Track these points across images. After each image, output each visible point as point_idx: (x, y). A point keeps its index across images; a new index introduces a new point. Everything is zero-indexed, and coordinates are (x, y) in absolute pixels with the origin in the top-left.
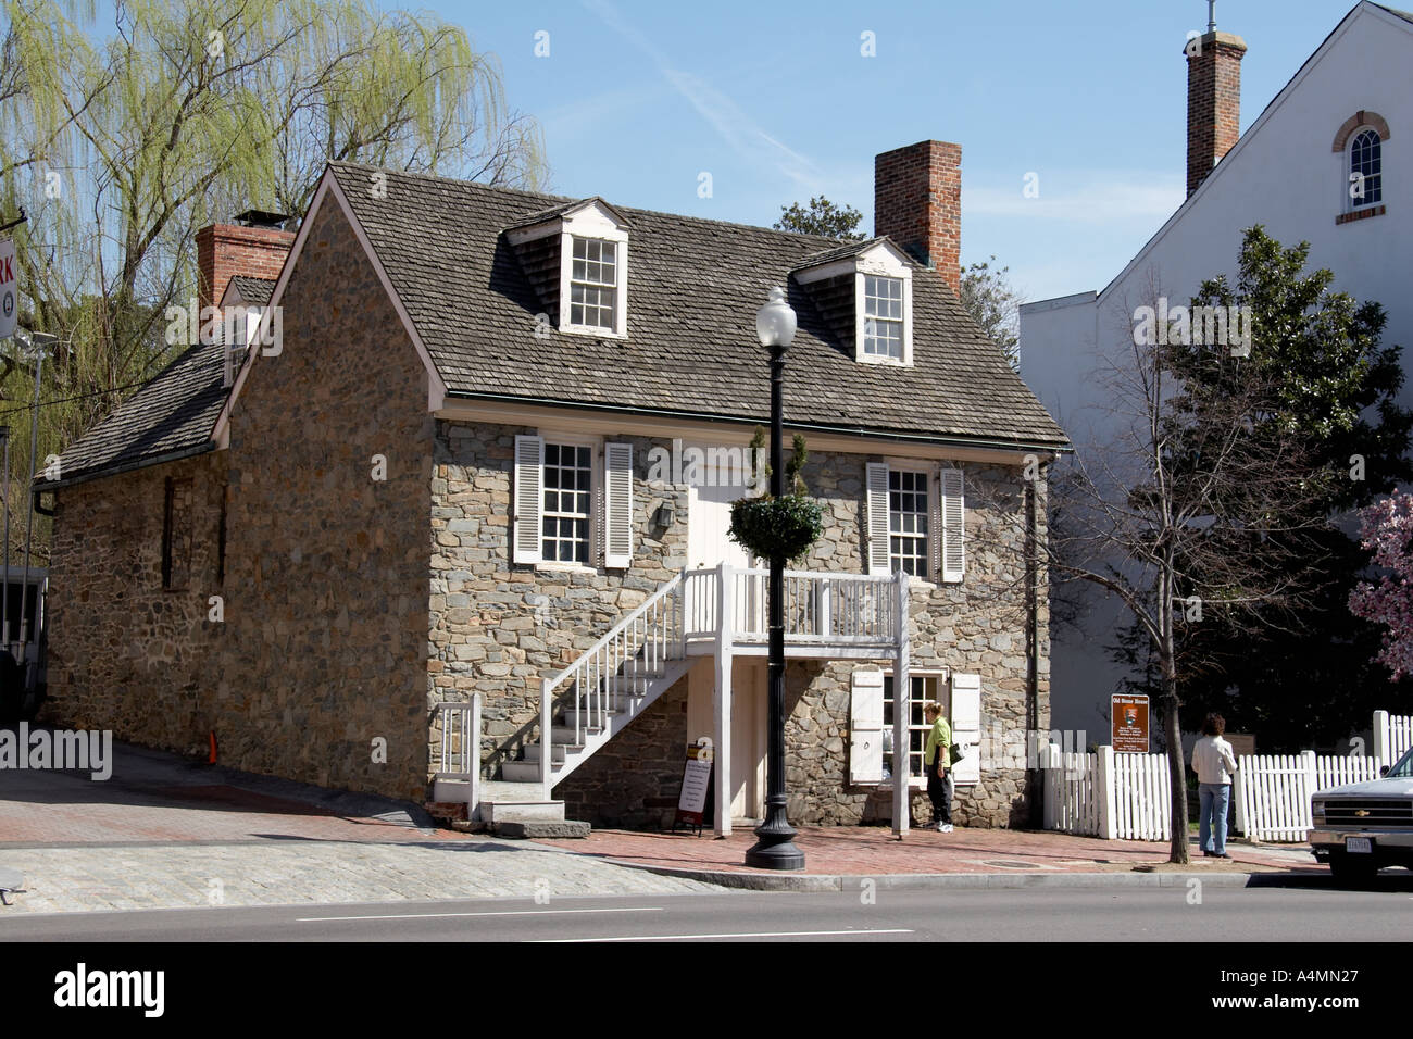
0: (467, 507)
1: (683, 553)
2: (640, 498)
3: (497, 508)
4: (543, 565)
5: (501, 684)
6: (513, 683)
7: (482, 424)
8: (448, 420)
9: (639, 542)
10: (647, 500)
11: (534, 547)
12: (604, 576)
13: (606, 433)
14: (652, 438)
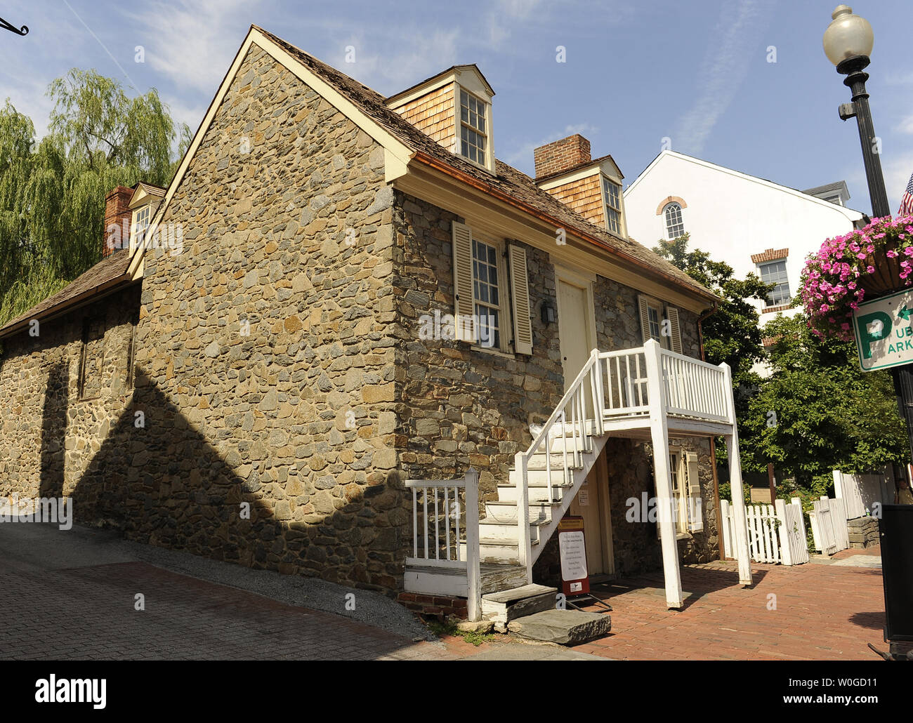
0: (420, 281)
1: (557, 347)
2: (531, 297)
3: (441, 286)
5: (452, 460)
6: (461, 459)
7: (429, 204)
8: (403, 193)
9: (533, 334)
10: (535, 299)
12: (514, 361)
13: (509, 236)
14: (534, 248)
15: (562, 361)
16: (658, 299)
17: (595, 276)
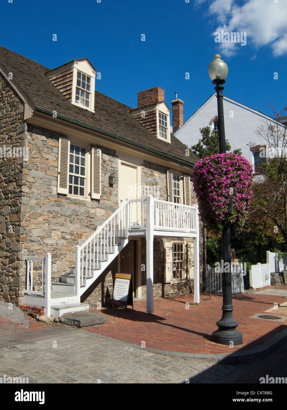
0: (39, 165)
1: (117, 195)
2: (103, 172)
3: (51, 168)
4: (69, 196)
5: (51, 248)
6: (57, 247)
7: (47, 129)
8: (32, 125)
9: (103, 189)
10: (105, 173)
11: (65, 187)
12: (91, 202)
13: (92, 143)
14: (107, 149)
15: (119, 201)
16: (180, 171)
17: (143, 161)
